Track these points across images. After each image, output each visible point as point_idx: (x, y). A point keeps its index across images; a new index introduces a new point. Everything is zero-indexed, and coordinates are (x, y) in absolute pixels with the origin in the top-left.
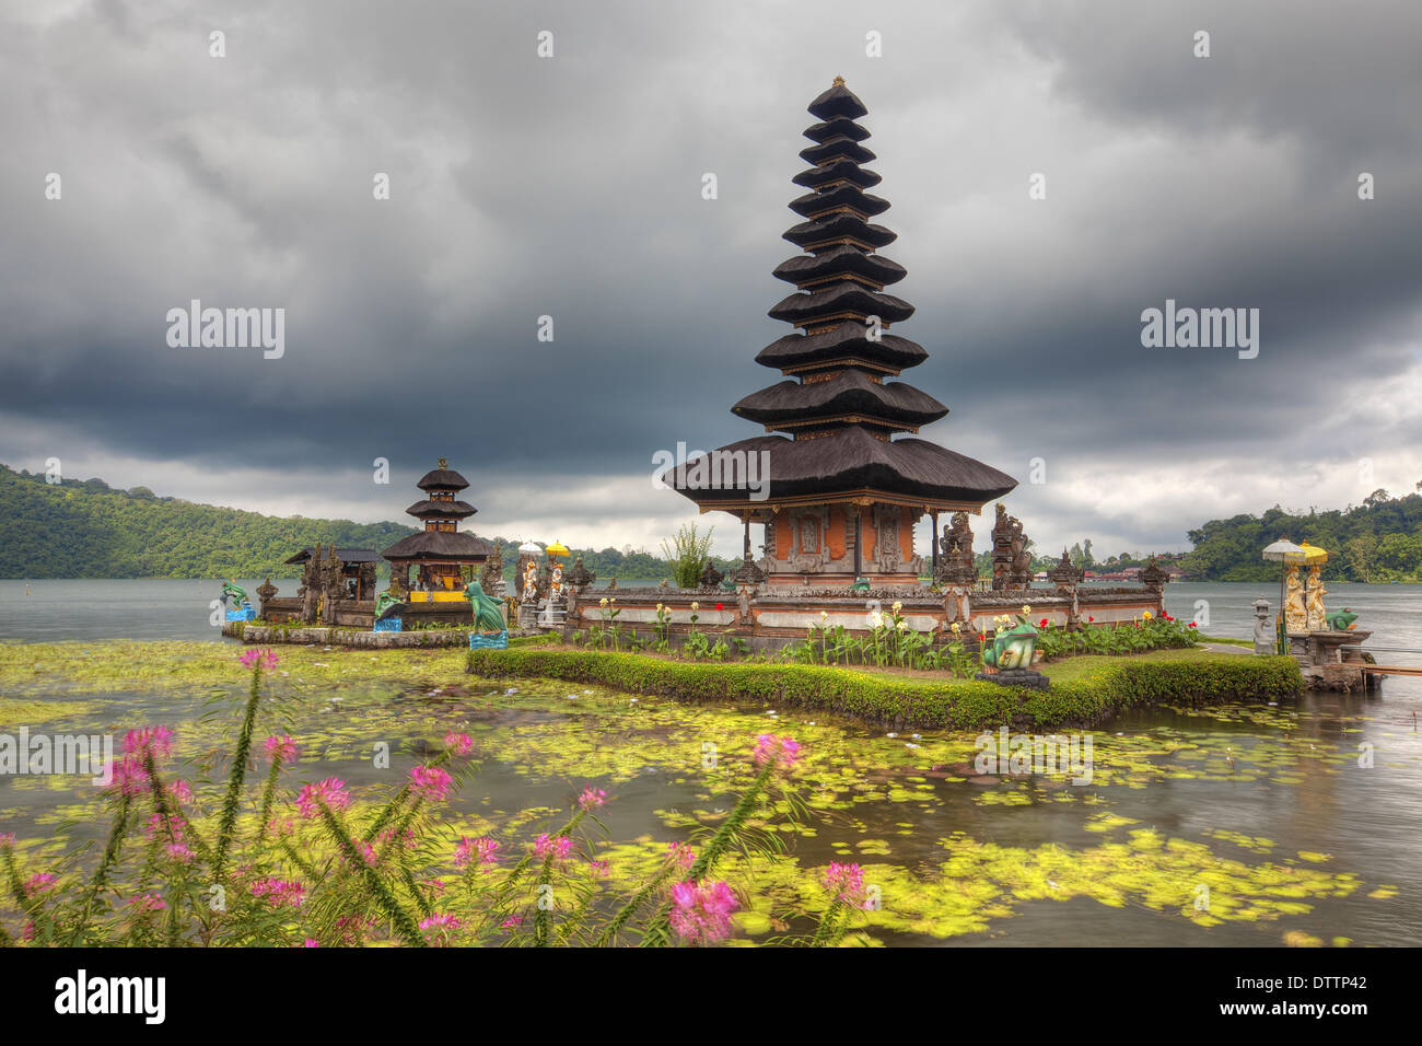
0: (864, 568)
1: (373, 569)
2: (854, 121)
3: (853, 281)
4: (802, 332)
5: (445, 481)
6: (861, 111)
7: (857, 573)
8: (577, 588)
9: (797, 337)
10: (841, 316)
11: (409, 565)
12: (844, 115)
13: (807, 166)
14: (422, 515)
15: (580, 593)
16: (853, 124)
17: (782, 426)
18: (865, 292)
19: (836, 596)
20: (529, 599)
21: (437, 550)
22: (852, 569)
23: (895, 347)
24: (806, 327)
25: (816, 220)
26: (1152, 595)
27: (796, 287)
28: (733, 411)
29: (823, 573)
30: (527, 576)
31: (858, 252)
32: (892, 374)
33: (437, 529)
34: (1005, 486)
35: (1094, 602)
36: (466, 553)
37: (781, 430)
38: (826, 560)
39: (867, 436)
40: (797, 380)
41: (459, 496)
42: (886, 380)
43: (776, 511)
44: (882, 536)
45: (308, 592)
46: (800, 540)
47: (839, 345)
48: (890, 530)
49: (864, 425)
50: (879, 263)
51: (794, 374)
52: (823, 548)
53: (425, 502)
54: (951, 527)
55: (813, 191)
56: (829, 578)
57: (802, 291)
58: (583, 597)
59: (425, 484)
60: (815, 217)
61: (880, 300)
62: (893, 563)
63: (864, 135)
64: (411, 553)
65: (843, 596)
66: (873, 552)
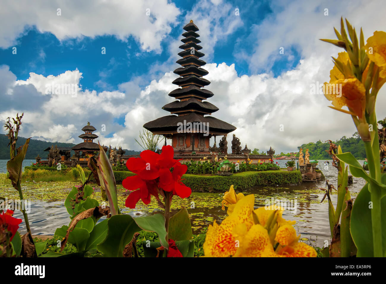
0: (195, 149)
1: (70, 153)
2: (195, 32)
3: (194, 74)
4: (181, 88)
5: (90, 129)
6: (198, 30)
7: (193, 150)
8: (120, 155)
9: (179, 89)
10: (191, 84)
11: (79, 152)
12: (192, 30)
13: (183, 44)
14: (83, 138)
15: (121, 156)
16: (195, 33)
17: (175, 112)
18: (197, 77)
19: (185, 156)
20: (111, 160)
21: (86, 147)
22: (192, 150)
23: (205, 92)
24: (182, 86)
25: (185, 58)
26: (270, 157)
27: (179, 76)
28: (162, 108)
29: (185, 151)
30: (111, 154)
31: (195, 67)
32: (204, 99)
33: (87, 141)
34: (233, 129)
35: (254, 158)
36: (95, 148)
37: (174, 113)
38: (185, 147)
39: (196, 115)
40: (179, 100)
41: (93, 133)
42: (203, 101)
43: (172, 134)
44: (200, 141)
45: (50, 158)
46: (179, 142)
47: (189, 91)
48: (203, 140)
49: (195, 112)
50: (201, 70)
51: (179, 99)
52: (185, 144)
53: (84, 134)
54: (222, 140)
55: (184, 50)
56: (186, 152)
57: (181, 77)
58: (122, 157)
59: (84, 129)
60: (185, 57)
61: (201, 80)
62: (203, 149)
63: (198, 36)
64: (80, 148)
65: (187, 156)
66: (198, 145)
